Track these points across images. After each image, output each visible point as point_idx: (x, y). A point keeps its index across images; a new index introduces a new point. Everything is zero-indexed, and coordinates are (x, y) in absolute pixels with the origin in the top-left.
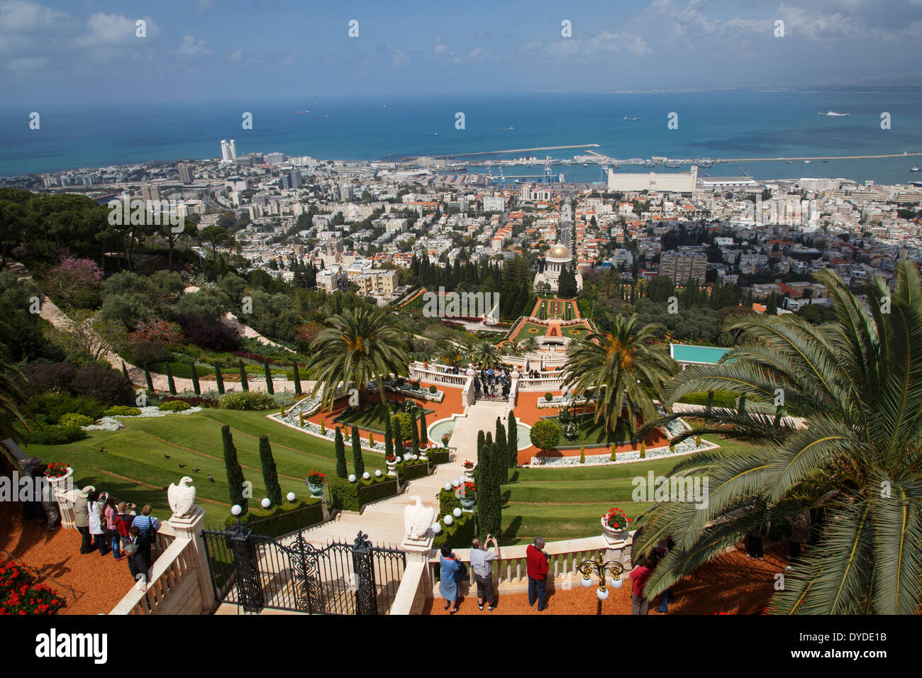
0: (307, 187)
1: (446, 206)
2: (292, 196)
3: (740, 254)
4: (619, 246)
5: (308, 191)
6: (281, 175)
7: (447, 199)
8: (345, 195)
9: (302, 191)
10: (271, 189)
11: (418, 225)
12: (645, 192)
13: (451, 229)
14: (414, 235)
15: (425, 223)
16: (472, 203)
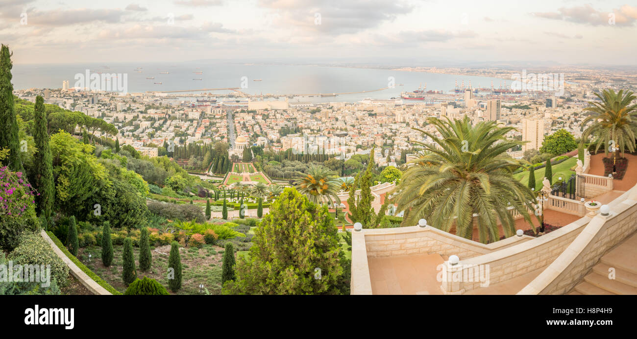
0: (101, 104)
1: (169, 116)
2: (94, 107)
4: (258, 136)
7: (170, 112)
8: (119, 108)
9: (98, 105)
10: (83, 104)
11: (157, 125)
12: (266, 110)
13: (173, 127)
14: (155, 130)
15: (160, 124)
16: (183, 115)
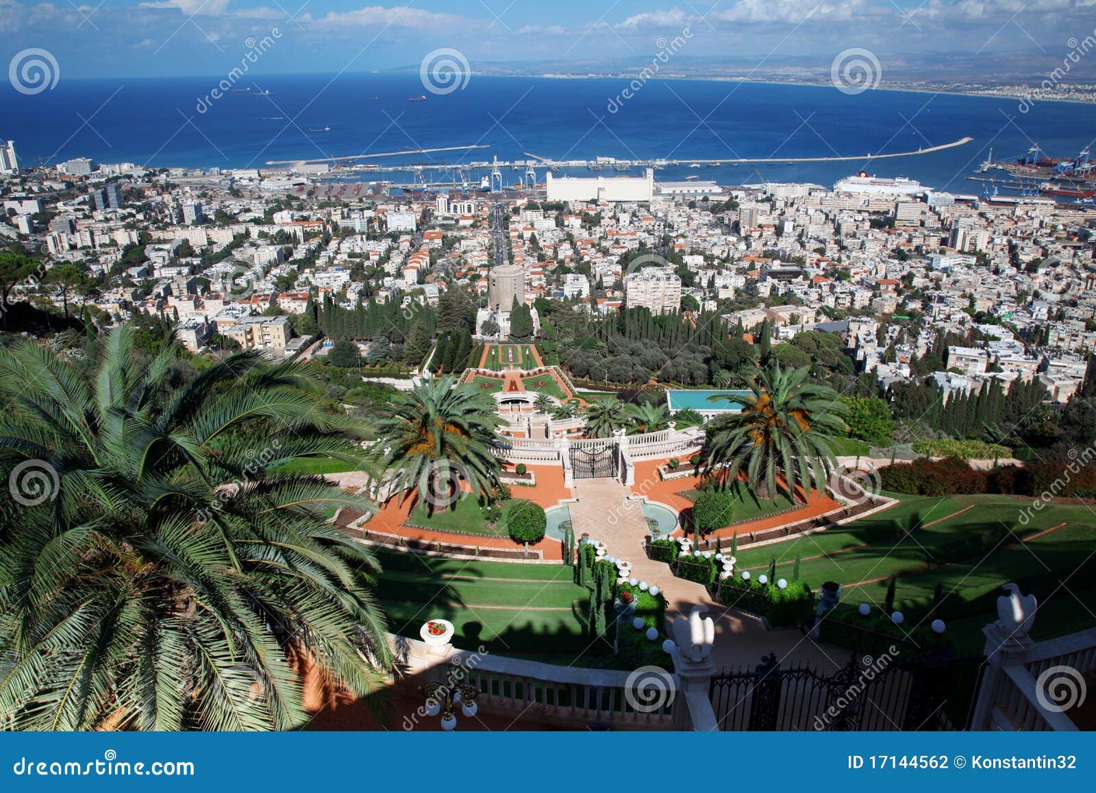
0: (132, 206)
1: (335, 227)
2: (111, 219)
3: (713, 276)
4: (568, 271)
5: (134, 212)
6: (91, 190)
7: (336, 217)
8: (190, 215)
9: (125, 212)
10: (76, 210)
11: (300, 254)
12: (594, 202)
13: (345, 257)
14: (295, 267)
15: (309, 250)
16: (371, 220)
